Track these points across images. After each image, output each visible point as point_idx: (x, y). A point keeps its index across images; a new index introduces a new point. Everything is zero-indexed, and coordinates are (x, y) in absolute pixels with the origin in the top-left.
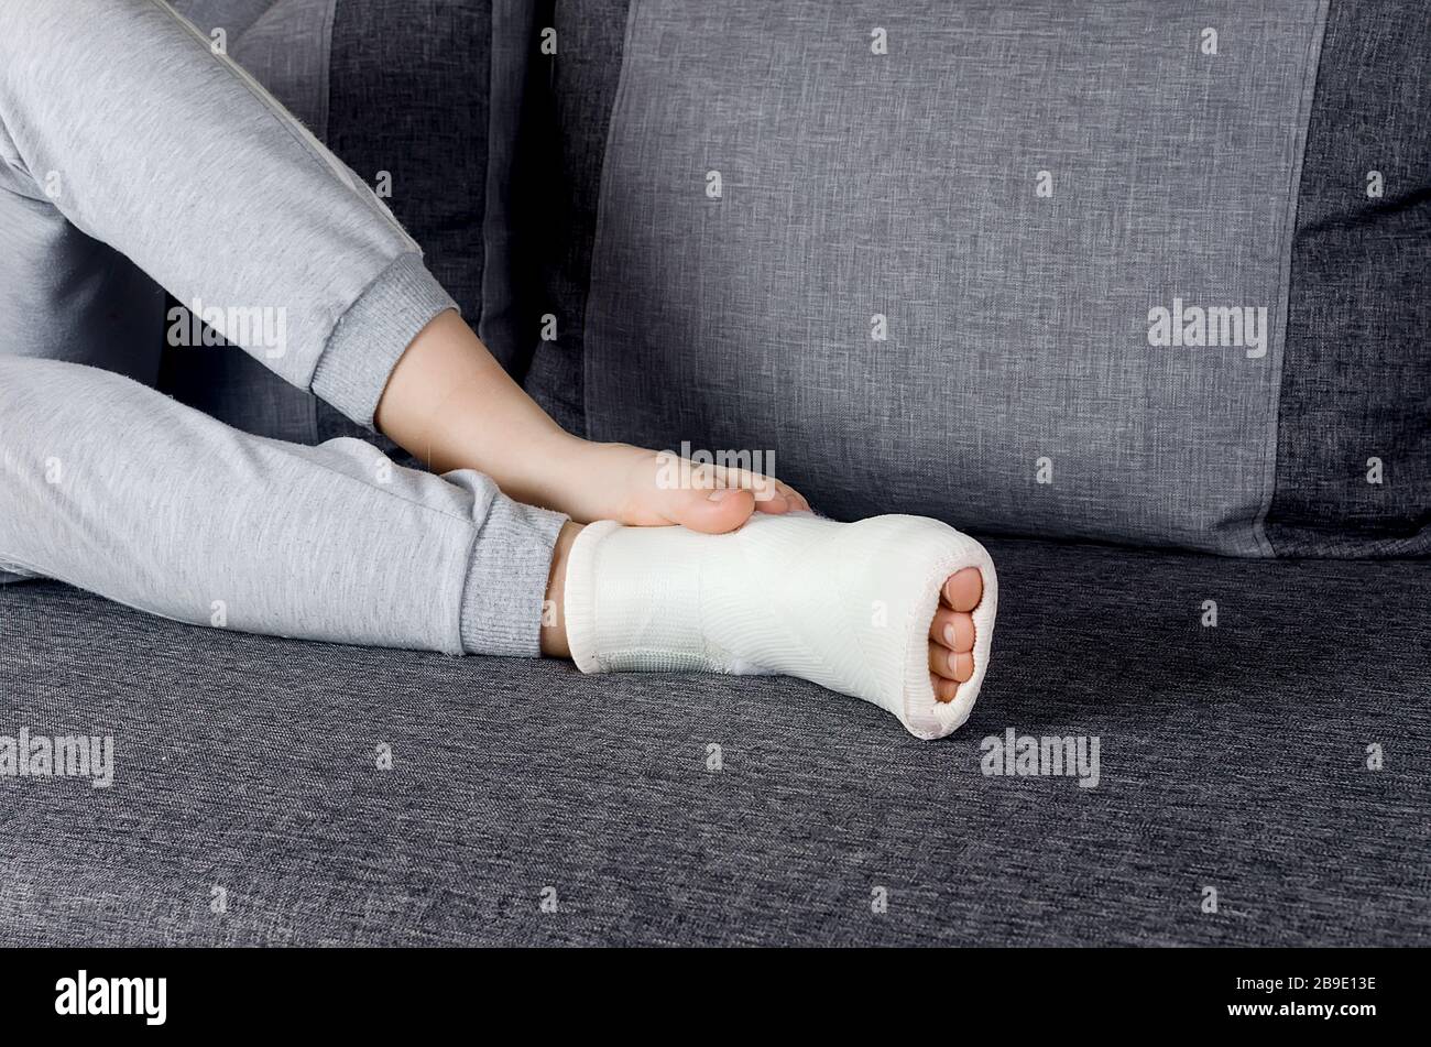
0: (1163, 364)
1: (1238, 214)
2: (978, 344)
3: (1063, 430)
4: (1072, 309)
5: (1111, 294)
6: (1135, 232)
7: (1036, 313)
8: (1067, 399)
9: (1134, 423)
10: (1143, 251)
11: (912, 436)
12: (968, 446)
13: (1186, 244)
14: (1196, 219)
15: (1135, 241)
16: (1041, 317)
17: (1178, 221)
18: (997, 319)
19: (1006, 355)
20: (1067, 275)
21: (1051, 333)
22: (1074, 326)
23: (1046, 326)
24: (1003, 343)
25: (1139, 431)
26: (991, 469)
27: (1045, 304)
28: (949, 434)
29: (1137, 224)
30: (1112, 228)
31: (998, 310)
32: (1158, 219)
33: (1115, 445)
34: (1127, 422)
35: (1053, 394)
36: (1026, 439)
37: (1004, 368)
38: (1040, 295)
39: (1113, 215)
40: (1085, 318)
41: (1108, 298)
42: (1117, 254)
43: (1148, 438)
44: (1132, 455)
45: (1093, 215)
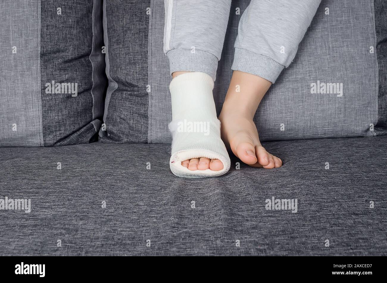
0: (348, 85)
1: (361, 40)
2: (291, 86)
3: (320, 108)
4: (318, 72)
5: (329, 66)
6: (333, 47)
7: (308, 75)
8: (321, 99)
9: (341, 103)
10: (336, 53)
11: (271, 117)
12: (291, 117)
13: (348, 49)
14: (350, 42)
15: (333, 50)
16: (310, 76)
17: (345, 43)
18: (296, 78)
19: (300, 89)
20: (315, 63)
21: (313, 80)
22: (320, 77)
23: (312, 78)
24: (299, 85)
25: (343, 105)
26: (297, 124)
27: (310, 72)
28: (283, 115)
29: (333, 45)
30: (326, 47)
31: (296, 76)
32: (339, 43)
33: (336, 111)
34: (339, 103)
35: (316, 98)
36: (309, 113)
37: (300, 92)
38: (308, 69)
39: (325, 43)
40: (323, 74)
41: (329, 67)
42: (329, 54)
43: (345, 108)
44: (341, 113)
45: (319, 44)
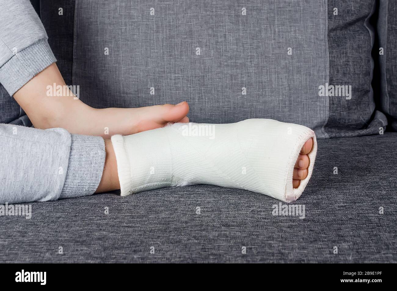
0: (293, 75)
1: (311, 25)
2: (229, 72)
3: (262, 100)
4: (261, 58)
5: (273, 53)
6: (279, 32)
7: (249, 60)
8: (262, 89)
9: (285, 96)
10: (282, 38)
11: (207, 106)
12: (228, 108)
13: (296, 35)
14: (298, 27)
15: (279, 35)
16: (251, 62)
17: (292, 28)
18: (235, 63)
19: (240, 75)
20: (258, 47)
21: (255, 67)
22: (262, 64)
23: (253, 65)
24: (238, 71)
25: (287, 98)
26: (236, 115)
27: (252, 57)
28: (220, 104)
29: (279, 29)
30: (271, 31)
31: (236, 60)
32: (286, 27)
33: (279, 104)
34: (283, 95)
35: (257, 88)
36: (249, 104)
37: (240, 79)
38: (250, 54)
39: (271, 26)
40: (266, 61)
41: (273, 54)
42: (274, 39)
43: (290, 101)
44: (285, 107)
45: (264, 26)
